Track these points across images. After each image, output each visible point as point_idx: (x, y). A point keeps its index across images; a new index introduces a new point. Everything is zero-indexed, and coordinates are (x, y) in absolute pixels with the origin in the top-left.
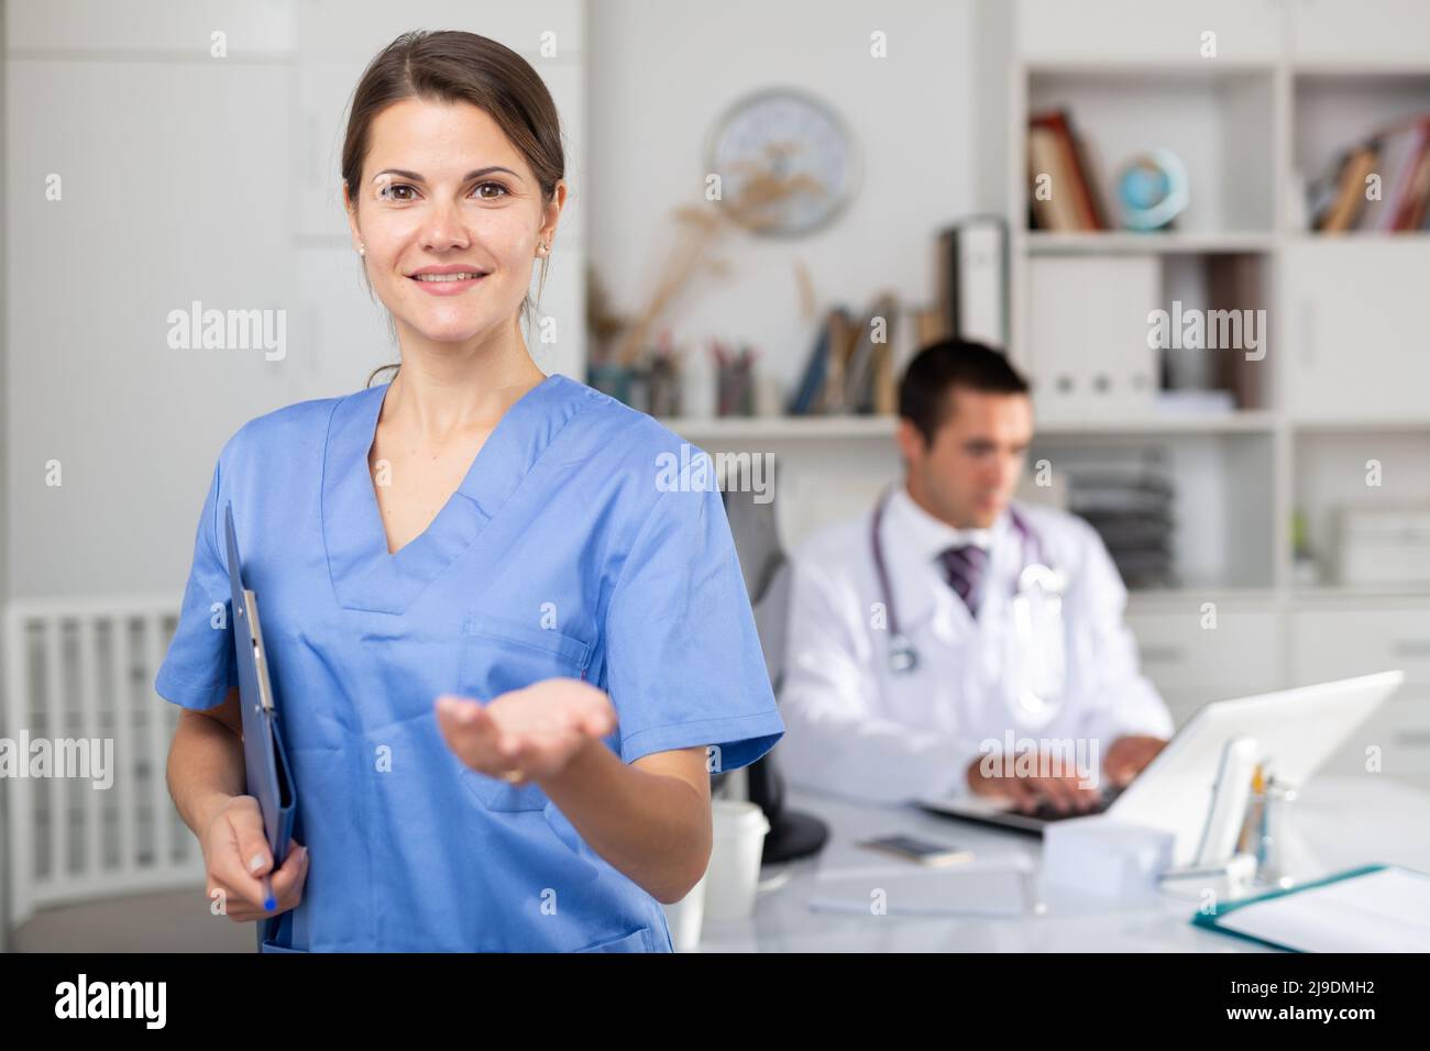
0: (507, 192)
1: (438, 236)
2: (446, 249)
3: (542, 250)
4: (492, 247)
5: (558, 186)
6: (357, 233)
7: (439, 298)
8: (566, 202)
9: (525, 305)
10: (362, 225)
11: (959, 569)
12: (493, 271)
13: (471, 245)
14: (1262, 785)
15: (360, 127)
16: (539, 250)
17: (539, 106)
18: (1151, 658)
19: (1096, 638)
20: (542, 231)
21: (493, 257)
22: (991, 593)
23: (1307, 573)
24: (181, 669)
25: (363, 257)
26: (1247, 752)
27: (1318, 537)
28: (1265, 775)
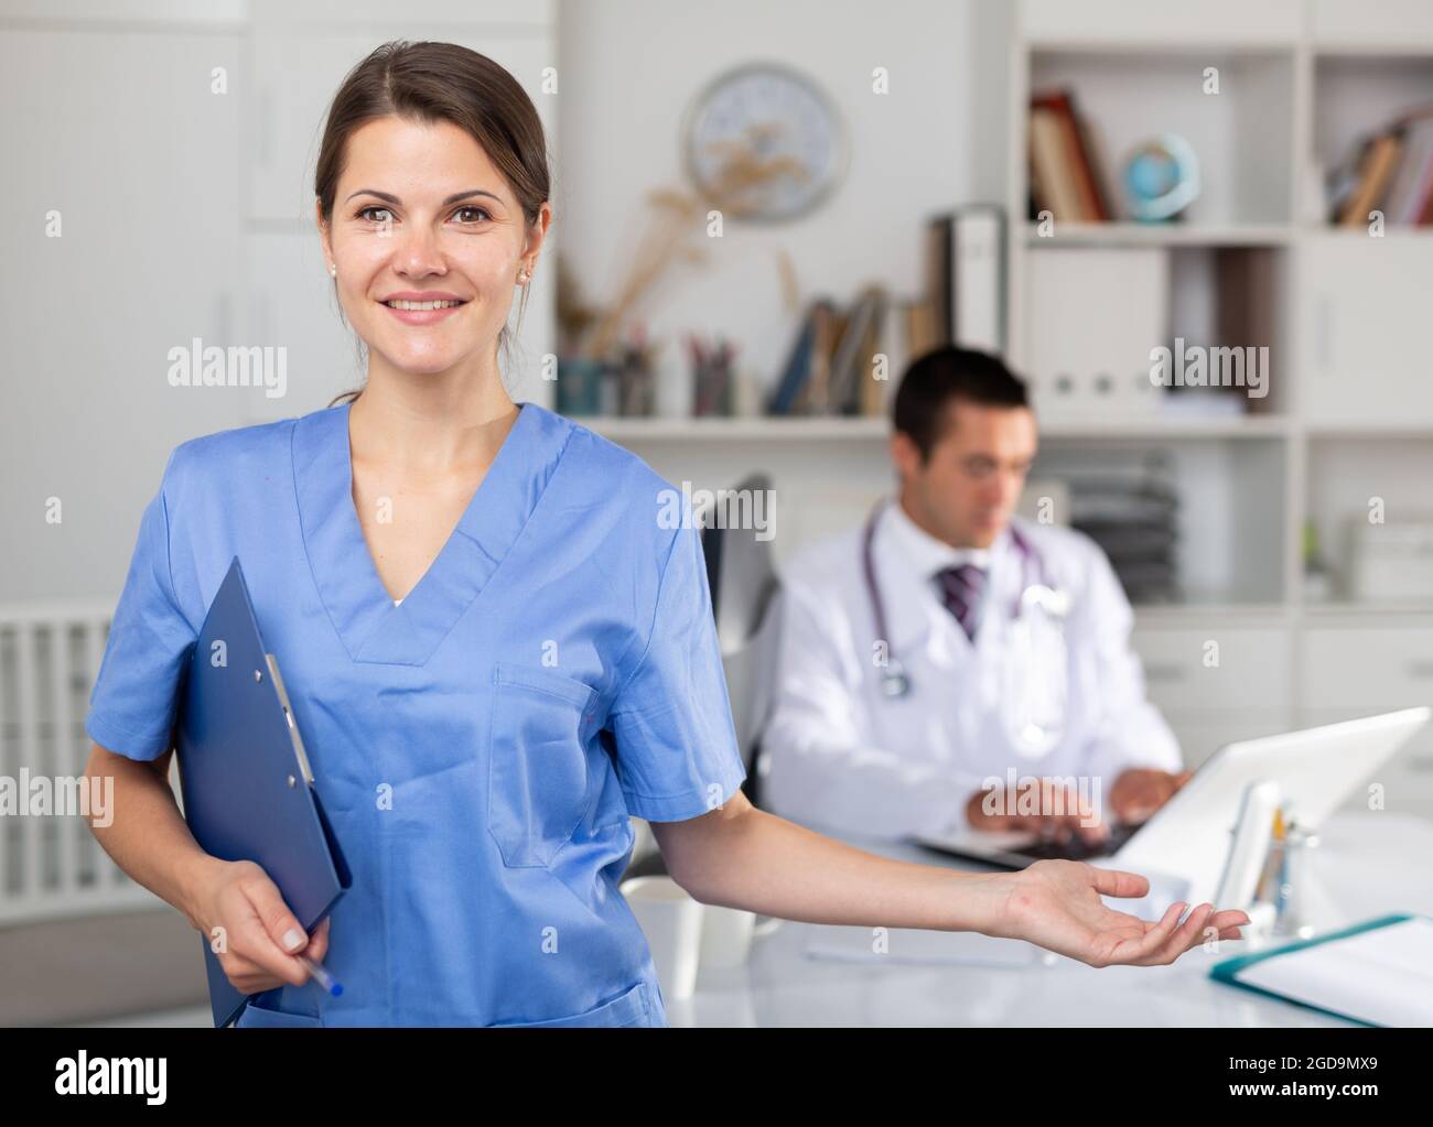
0: (488, 216)
1: (414, 263)
2: (421, 277)
3: (523, 277)
4: (471, 274)
5: (542, 210)
6: (329, 253)
7: (413, 328)
8: (550, 227)
9: (503, 335)
10: (335, 246)
11: (955, 589)
12: (472, 299)
13: (449, 271)
14: (1283, 829)
15: (335, 143)
16: (520, 276)
17: (525, 127)
18: (1158, 677)
19: (1100, 663)
20: (524, 256)
21: (471, 283)
22: (990, 617)
23: (1318, 587)
24: (129, 717)
25: (335, 279)
26: (1268, 796)
27: (1330, 550)
28: (1287, 818)
